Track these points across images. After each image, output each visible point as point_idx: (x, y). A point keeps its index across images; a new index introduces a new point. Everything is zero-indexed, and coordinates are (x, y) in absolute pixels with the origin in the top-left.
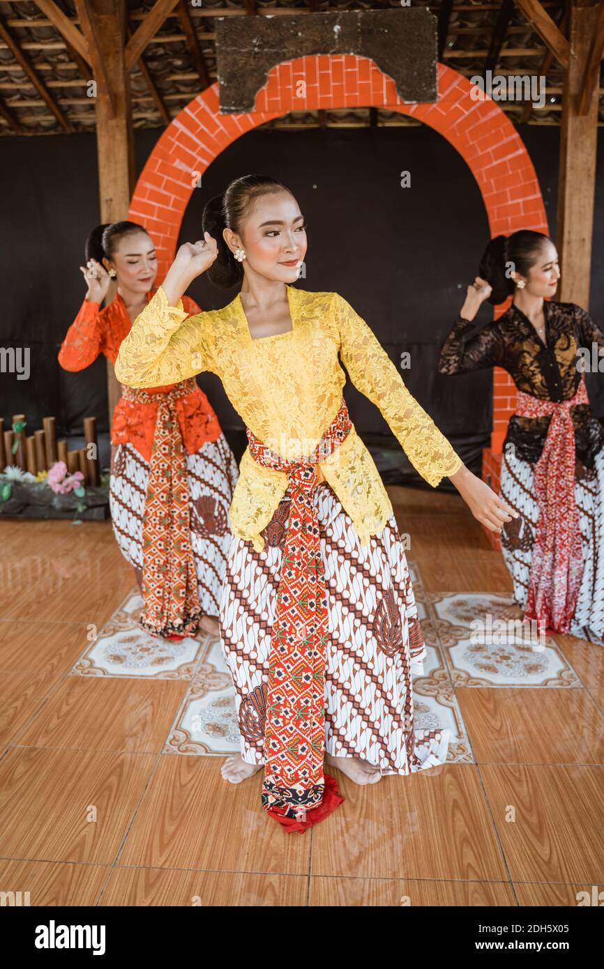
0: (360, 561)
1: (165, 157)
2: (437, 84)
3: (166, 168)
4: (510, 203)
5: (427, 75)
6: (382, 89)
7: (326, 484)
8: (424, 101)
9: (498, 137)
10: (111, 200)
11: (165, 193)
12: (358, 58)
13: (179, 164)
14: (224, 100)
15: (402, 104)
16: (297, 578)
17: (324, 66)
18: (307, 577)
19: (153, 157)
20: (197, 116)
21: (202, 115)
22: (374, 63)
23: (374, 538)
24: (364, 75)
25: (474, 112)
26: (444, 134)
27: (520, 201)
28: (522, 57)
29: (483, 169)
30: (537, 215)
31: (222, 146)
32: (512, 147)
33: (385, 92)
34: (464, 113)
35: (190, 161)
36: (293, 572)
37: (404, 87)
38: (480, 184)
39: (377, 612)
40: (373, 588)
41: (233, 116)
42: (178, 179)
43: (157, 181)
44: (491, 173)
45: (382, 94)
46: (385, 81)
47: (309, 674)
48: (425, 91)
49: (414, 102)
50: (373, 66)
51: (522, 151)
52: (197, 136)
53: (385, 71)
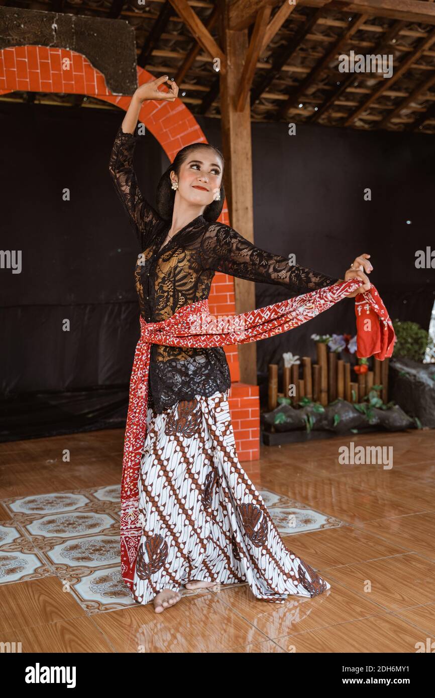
2: (138, 81)
5: (129, 74)
6: (94, 82)
8: (128, 94)
9: (184, 127)
12: (72, 53)
15: (110, 95)
17: (44, 56)
22: (87, 59)
24: (79, 68)
25: (165, 106)
32: (195, 135)
33: (96, 83)
34: (157, 107)
37: (112, 81)
45: (94, 85)
46: (95, 75)
48: (129, 87)
49: (121, 94)
50: (85, 61)
51: (203, 139)
53: (95, 66)
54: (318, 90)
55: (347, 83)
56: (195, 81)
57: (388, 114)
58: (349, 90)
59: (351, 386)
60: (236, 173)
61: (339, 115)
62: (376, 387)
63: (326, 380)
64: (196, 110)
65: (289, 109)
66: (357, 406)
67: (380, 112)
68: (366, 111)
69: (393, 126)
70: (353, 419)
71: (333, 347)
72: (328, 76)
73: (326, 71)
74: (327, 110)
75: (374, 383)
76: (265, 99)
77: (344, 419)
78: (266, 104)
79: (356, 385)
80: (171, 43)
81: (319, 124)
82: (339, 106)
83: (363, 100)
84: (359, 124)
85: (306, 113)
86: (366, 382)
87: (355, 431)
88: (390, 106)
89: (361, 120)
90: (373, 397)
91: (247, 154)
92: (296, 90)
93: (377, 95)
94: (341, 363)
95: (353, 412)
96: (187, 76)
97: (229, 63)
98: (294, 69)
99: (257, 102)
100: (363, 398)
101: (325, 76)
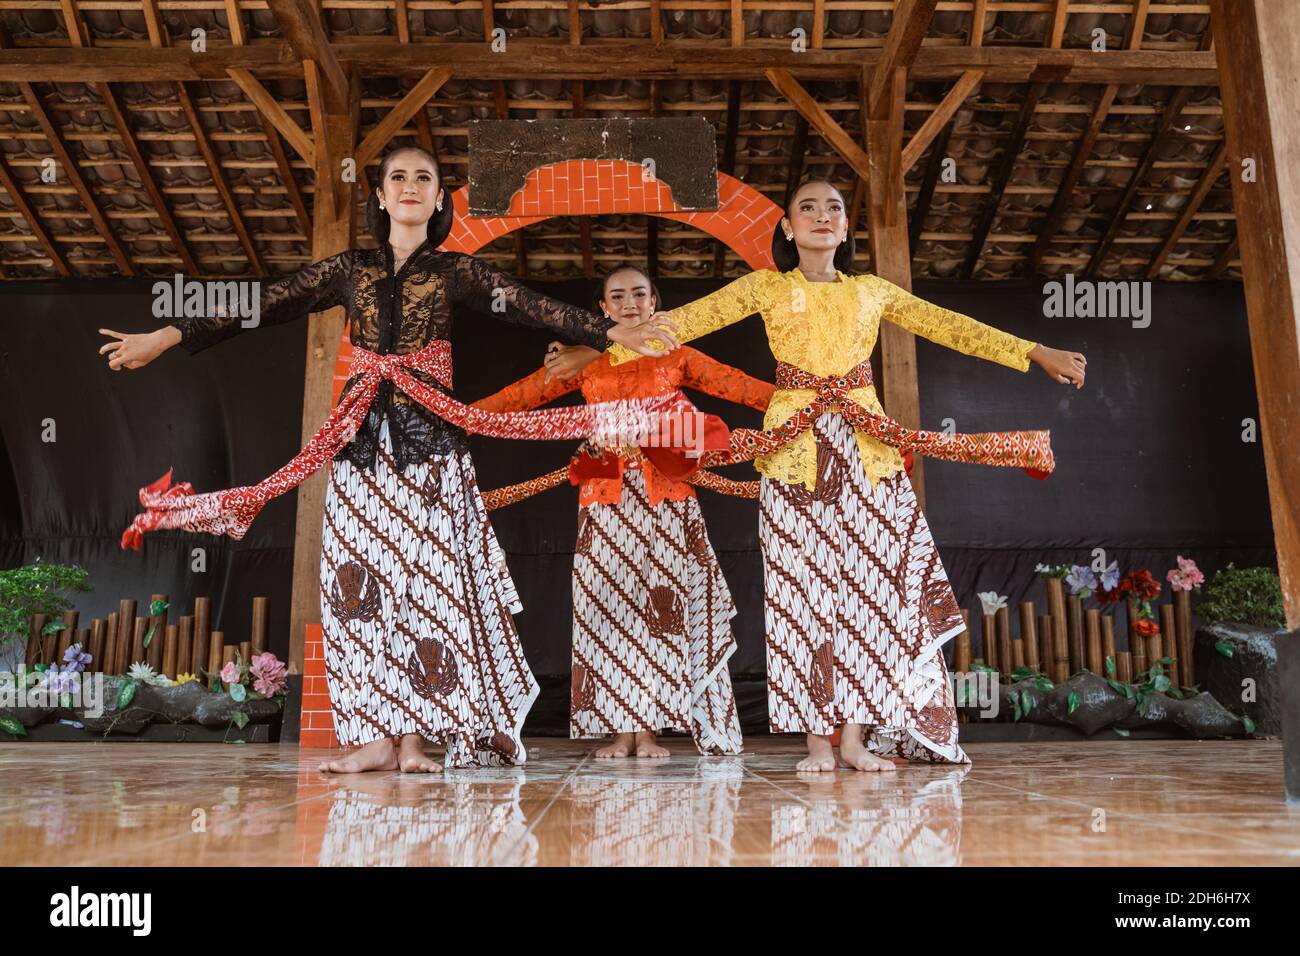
2: (718, 190)
5: (705, 181)
6: (656, 196)
8: (703, 207)
12: (628, 164)
14: (473, 201)
15: (679, 210)
17: (590, 171)
24: (636, 180)
25: (762, 220)
26: (729, 243)
33: (659, 198)
34: (750, 222)
37: (681, 193)
41: (483, 220)
45: (657, 201)
46: (659, 187)
48: (704, 197)
49: (695, 209)
57: (1221, 253)
62: (1165, 660)
67: (1207, 251)
68: (1180, 251)
71: (1076, 585)
72: (1093, 197)
73: (1086, 189)
75: (1164, 654)
77: (1089, 702)
80: (830, 171)
82: (1125, 245)
83: (1166, 232)
86: (1148, 651)
87: (1124, 732)
88: (1219, 239)
93: (1185, 221)
94: (1094, 615)
97: (871, 163)
98: (1030, 189)
101: (1088, 197)
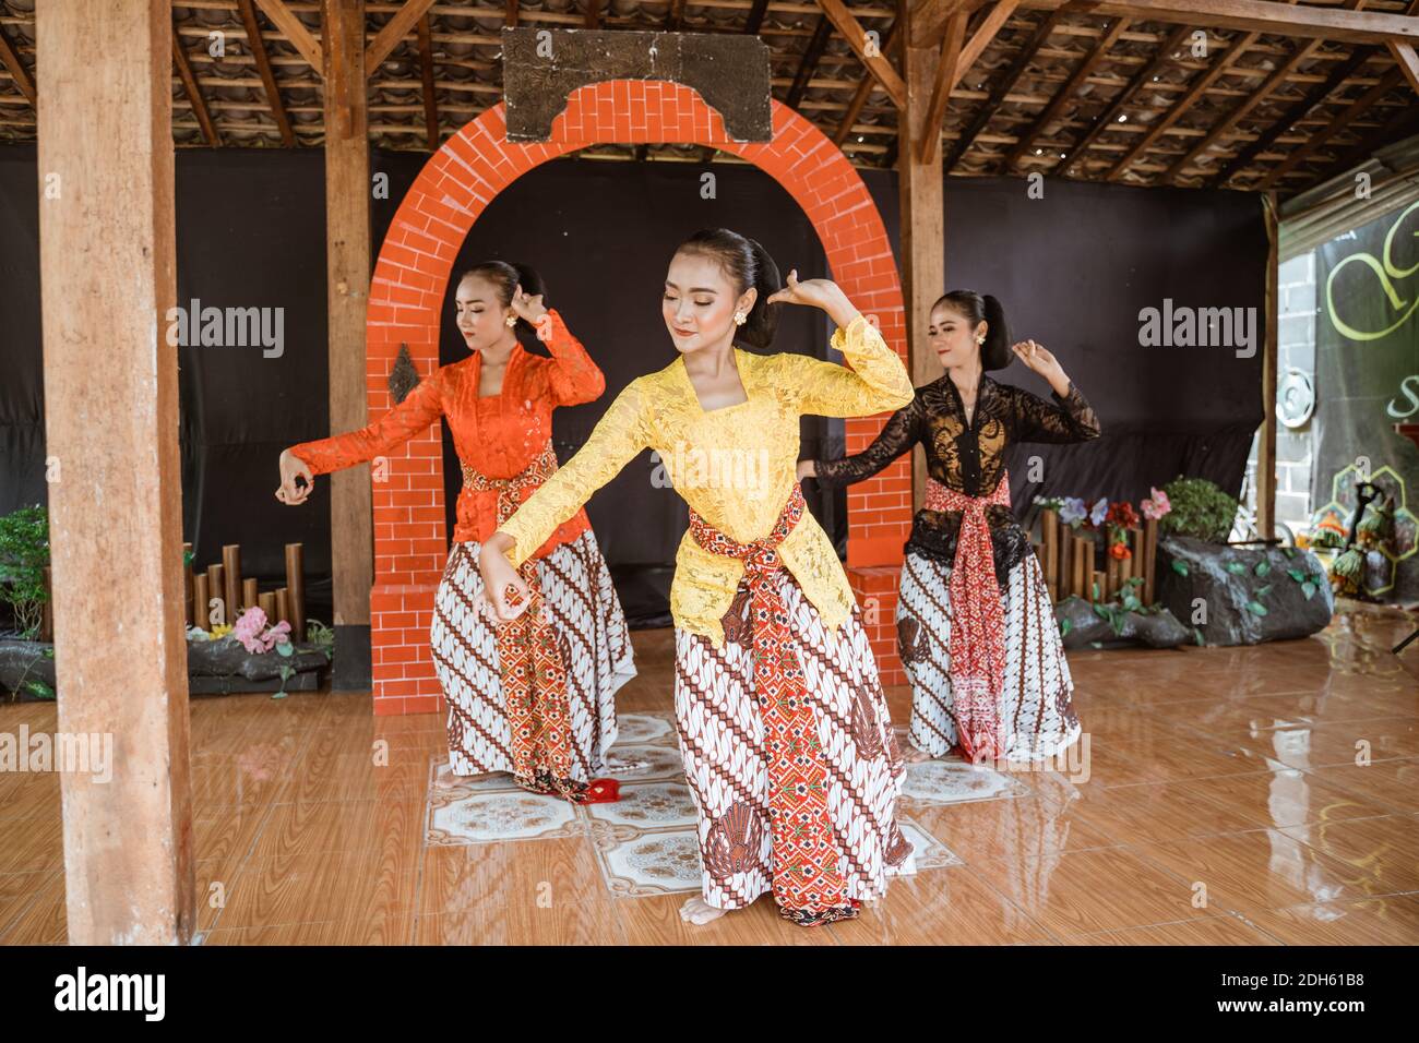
0: (829, 656)
1: (430, 191)
2: (771, 121)
3: (431, 206)
4: (857, 261)
7: (785, 570)
8: (756, 141)
9: (840, 186)
10: (343, 243)
11: (428, 236)
13: (448, 201)
14: (512, 125)
15: (731, 142)
16: (773, 674)
17: (637, 93)
18: (783, 673)
19: (413, 190)
20: (473, 141)
21: (481, 141)
22: (697, 93)
23: (840, 629)
24: (685, 106)
25: (813, 155)
26: (779, 178)
27: (869, 259)
28: (830, 89)
29: (825, 222)
30: (889, 276)
31: (506, 182)
32: (856, 198)
34: (801, 156)
35: (463, 198)
36: (768, 669)
38: (822, 238)
39: (853, 713)
40: (845, 685)
41: (521, 145)
42: (447, 220)
43: (419, 222)
44: (834, 225)
47: (803, 784)
50: (696, 96)
51: (868, 202)
52: (473, 167)
53: (709, 103)
54: (1064, 129)
55: (1106, 119)
56: (874, 121)
57: (1176, 162)
58: (1111, 127)
59: (1095, 576)
60: (919, 254)
61: (1099, 164)
62: (1134, 580)
63: (1055, 566)
64: (880, 161)
65: (1019, 157)
66: (1099, 608)
67: (1164, 160)
68: (1140, 158)
69: (1183, 180)
70: (1093, 628)
71: (1067, 516)
72: (1078, 108)
73: (1074, 100)
74: (1078, 157)
75: (1132, 574)
76: (982, 143)
77: (1078, 626)
78: (985, 150)
79: (1104, 575)
81: (1068, 180)
82: (1097, 151)
83: (1134, 144)
84: (1131, 177)
85: (1047, 163)
86: (1120, 572)
87: (1098, 646)
88: (1178, 150)
89: (1134, 171)
90: (1128, 595)
91: (936, 226)
92: (1028, 130)
93: (1156, 134)
94: (1079, 541)
95: (1094, 617)
96: (862, 114)
97: (910, 94)
98: (1024, 98)
99: (971, 147)
100: (1112, 594)
101: (1073, 108)
